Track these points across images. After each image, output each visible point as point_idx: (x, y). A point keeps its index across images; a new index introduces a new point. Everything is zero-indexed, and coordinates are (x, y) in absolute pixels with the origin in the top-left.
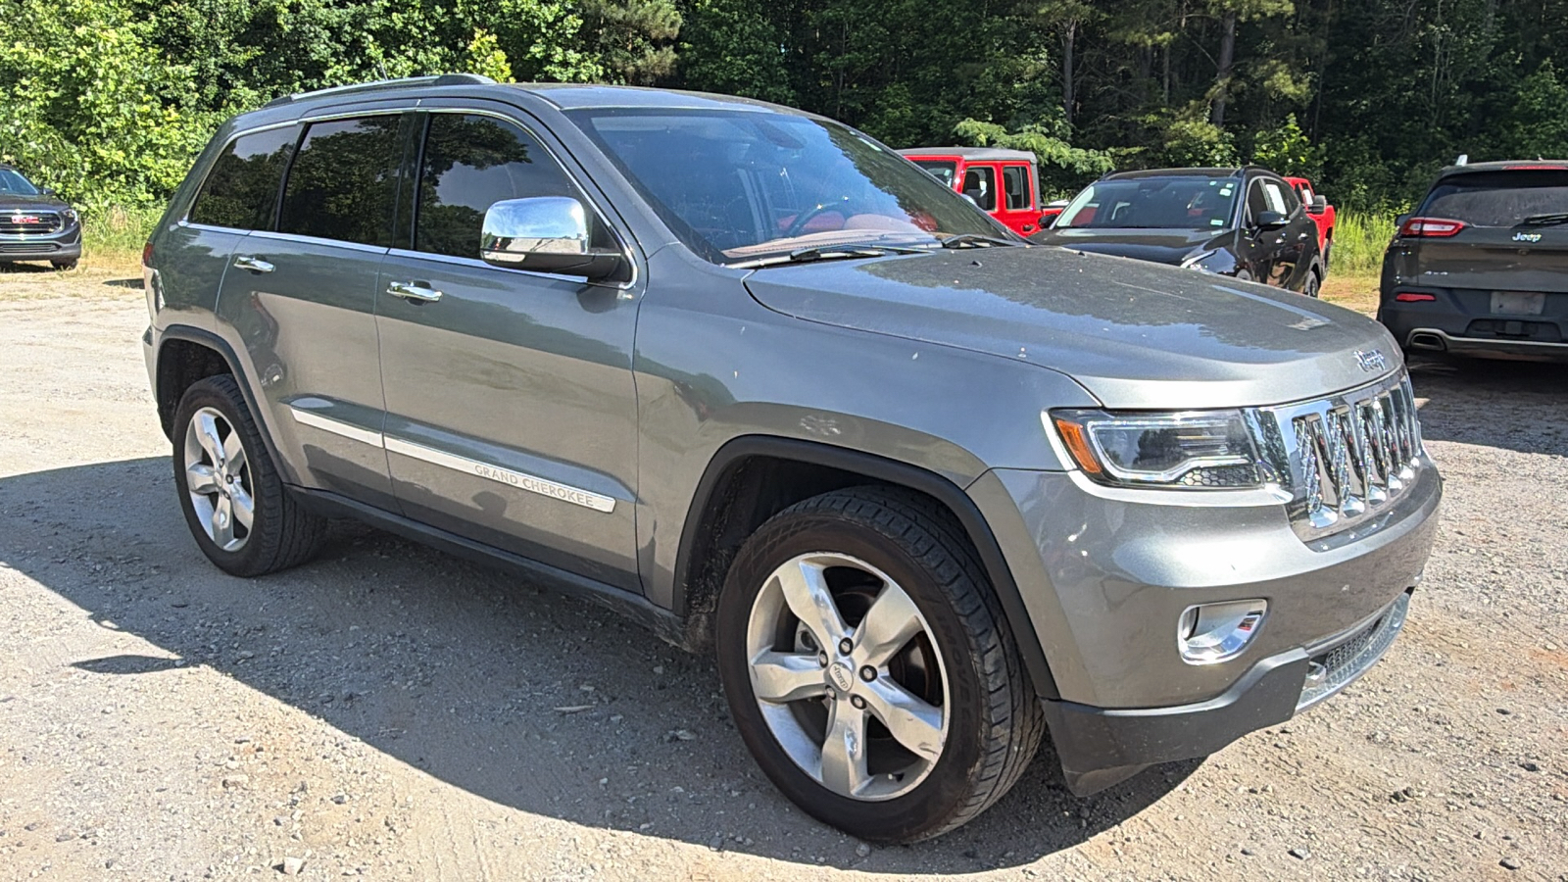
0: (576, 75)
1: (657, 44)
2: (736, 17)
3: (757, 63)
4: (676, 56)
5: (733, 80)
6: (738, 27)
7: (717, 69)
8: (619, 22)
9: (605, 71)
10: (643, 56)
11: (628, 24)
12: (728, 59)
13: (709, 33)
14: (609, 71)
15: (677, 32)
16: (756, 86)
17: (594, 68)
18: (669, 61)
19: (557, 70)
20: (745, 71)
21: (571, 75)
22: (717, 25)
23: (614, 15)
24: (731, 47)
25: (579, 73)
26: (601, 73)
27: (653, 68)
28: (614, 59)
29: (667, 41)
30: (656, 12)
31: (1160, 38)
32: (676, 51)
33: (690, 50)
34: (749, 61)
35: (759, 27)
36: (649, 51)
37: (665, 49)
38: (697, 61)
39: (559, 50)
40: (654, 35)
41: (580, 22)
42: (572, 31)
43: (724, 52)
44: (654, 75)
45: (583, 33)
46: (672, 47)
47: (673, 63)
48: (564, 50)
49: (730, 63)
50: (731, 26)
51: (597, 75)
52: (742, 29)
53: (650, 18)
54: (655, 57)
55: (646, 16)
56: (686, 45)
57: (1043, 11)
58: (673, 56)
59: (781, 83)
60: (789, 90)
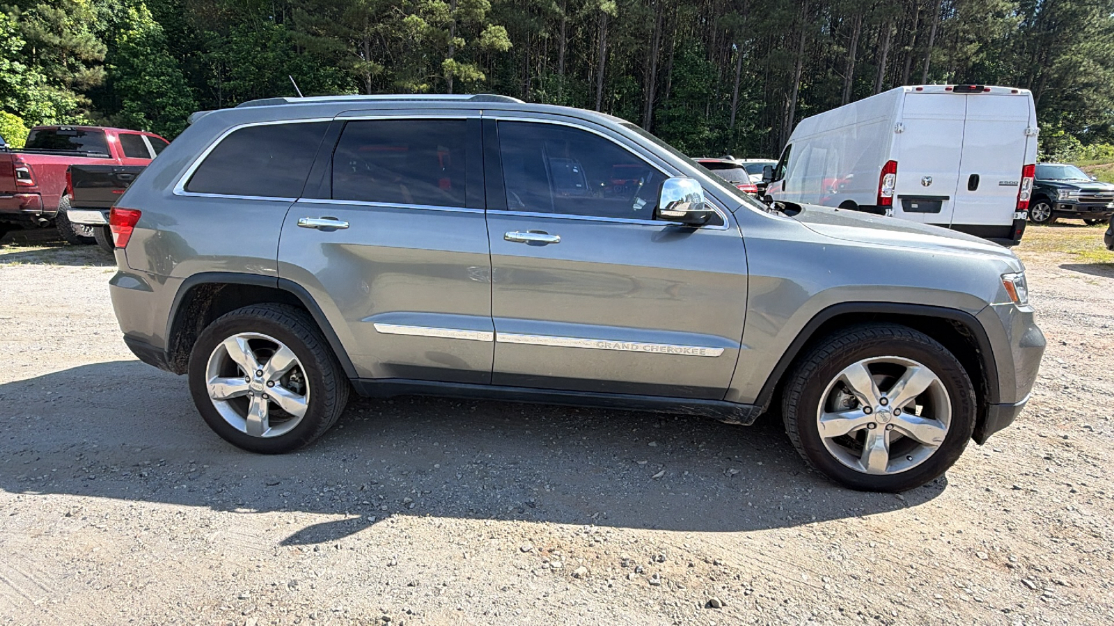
0: (23, 80)
1: (90, 64)
2: (149, 51)
3: (169, 82)
4: (106, 73)
5: (152, 92)
6: (152, 57)
7: (140, 83)
8: (56, 46)
9: (48, 79)
10: (79, 71)
11: (63, 48)
12: (147, 78)
13: (128, 59)
14: (51, 79)
15: (104, 57)
16: (170, 97)
17: (39, 76)
18: (101, 76)
19: (6, 75)
20: (161, 87)
21: (19, 80)
22: (136, 55)
23: (52, 40)
24: (148, 70)
25: (25, 79)
26: (45, 80)
27: (87, 80)
28: (55, 71)
29: (97, 62)
30: (87, 42)
31: (421, 87)
32: (105, 69)
33: (115, 70)
34: (162, 80)
35: (167, 59)
36: (83, 68)
37: (97, 68)
38: (121, 78)
39: (7, 61)
40: (84, 56)
41: (24, 43)
42: (16, 48)
43: (143, 73)
44: (88, 84)
45: (25, 51)
46: (103, 66)
47: (103, 78)
48: (11, 62)
49: (149, 81)
50: (146, 56)
51: (42, 81)
52: (155, 59)
53: (83, 44)
54: (88, 72)
55: (79, 44)
56: (112, 66)
57: (356, 66)
58: (103, 73)
59: (188, 96)
60: (195, 101)
